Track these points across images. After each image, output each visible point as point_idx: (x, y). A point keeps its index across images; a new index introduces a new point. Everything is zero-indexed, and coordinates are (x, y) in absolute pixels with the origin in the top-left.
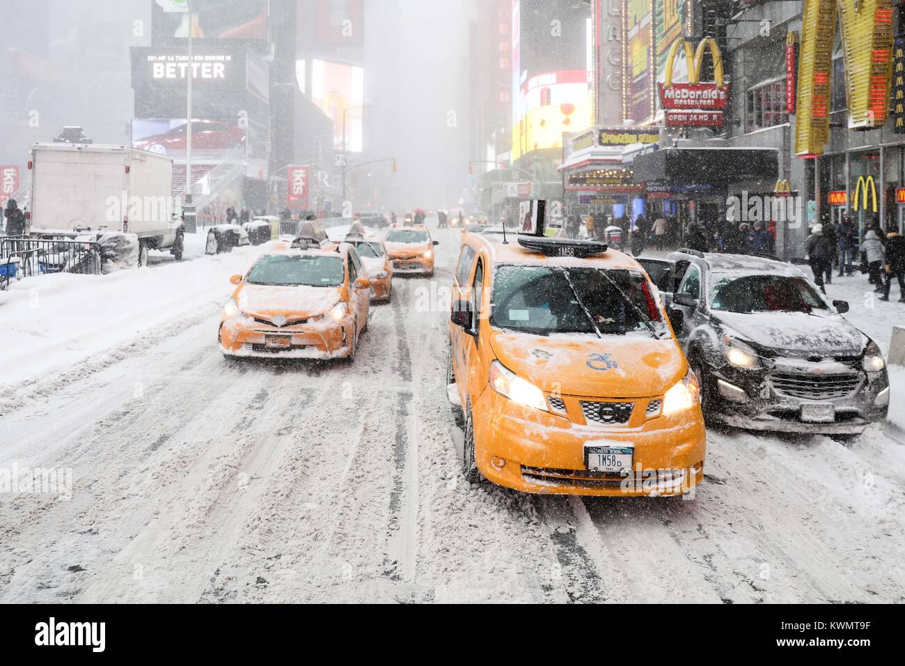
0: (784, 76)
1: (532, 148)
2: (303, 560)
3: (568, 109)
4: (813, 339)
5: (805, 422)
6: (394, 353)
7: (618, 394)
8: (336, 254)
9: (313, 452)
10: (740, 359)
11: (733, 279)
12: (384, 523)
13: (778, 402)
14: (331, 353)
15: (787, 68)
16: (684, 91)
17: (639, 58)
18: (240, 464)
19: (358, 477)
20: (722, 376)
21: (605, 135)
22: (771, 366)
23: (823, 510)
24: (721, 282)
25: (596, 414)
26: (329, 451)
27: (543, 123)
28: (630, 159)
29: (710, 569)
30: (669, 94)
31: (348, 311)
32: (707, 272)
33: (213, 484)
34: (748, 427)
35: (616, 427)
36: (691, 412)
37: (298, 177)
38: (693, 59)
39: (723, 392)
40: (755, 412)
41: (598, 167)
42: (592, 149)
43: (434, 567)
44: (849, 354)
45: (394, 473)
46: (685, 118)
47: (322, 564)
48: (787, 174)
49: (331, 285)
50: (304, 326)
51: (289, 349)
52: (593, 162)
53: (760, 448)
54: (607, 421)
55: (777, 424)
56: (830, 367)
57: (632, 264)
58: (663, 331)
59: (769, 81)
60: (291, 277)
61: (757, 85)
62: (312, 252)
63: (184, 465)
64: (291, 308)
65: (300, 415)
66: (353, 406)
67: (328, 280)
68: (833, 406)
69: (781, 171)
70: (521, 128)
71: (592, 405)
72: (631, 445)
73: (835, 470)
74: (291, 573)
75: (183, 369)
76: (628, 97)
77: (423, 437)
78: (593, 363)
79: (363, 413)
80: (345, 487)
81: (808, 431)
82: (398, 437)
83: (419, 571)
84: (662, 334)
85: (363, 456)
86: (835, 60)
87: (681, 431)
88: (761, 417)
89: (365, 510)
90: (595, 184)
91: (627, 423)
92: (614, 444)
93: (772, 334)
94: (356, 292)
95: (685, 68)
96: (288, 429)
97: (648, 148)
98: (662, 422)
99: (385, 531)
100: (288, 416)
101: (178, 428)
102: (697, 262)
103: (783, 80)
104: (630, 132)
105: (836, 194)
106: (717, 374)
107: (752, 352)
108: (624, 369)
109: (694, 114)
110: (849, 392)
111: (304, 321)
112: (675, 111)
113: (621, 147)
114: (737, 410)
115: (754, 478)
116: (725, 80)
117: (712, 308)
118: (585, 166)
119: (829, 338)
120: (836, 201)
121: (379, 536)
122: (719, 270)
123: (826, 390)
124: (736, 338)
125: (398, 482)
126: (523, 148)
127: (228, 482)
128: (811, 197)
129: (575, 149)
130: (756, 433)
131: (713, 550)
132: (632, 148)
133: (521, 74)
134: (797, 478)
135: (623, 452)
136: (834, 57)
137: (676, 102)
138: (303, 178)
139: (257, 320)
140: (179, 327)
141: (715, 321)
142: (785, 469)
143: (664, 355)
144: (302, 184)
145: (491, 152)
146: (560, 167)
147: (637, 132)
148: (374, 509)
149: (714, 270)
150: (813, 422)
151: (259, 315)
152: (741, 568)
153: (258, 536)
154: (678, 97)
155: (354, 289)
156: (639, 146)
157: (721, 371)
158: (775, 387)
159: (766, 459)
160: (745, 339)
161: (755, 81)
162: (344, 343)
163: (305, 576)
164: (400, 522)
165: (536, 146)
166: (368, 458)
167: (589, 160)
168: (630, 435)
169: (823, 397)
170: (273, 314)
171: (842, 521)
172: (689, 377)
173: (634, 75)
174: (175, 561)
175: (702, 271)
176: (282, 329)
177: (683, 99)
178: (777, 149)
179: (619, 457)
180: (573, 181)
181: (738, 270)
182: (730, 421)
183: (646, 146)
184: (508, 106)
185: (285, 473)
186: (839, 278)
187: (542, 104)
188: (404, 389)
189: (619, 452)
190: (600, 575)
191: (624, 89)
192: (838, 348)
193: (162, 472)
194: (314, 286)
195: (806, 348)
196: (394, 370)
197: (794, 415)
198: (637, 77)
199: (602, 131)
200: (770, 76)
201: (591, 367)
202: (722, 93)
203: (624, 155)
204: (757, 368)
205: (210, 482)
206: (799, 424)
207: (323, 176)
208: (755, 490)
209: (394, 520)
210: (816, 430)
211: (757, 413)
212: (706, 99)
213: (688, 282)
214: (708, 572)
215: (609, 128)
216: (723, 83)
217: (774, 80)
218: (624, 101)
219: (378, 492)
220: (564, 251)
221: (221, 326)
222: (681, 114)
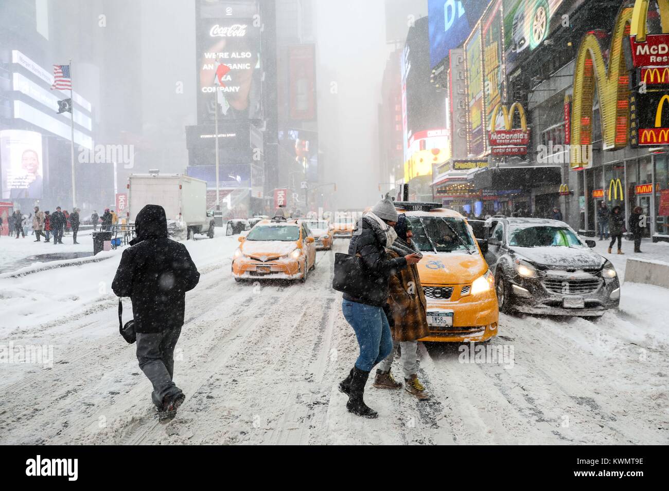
0: (563, 123)
1: (415, 175)
2: (260, 372)
3: (436, 152)
4: (570, 260)
5: (567, 308)
6: (328, 281)
7: (444, 282)
8: (295, 225)
9: (273, 325)
10: (525, 272)
11: (523, 229)
12: (310, 356)
13: (549, 297)
14: (292, 276)
15: (565, 118)
16: (503, 134)
17: (475, 118)
18: (231, 330)
19: (298, 336)
20: (515, 283)
21: (456, 164)
22: (544, 275)
23: (573, 353)
24: (516, 230)
25: (431, 294)
26: (283, 325)
27: (421, 160)
28: (472, 177)
29: (498, 380)
30: (494, 137)
31: (301, 254)
32: (507, 225)
33: (215, 337)
34: (531, 312)
35: (443, 301)
36: (489, 293)
37: (280, 195)
38: (508, 116)
39: (516, 292)
40: (535, 303)
41: (453, 183)
42: (449, 172)
43: (334, 376)
44: (593, 268)
45: (318, 334)
46: (504, 151)
47: (270, 374)
48: (567, 182)
49: (292, 241)
50: (277, 261)
51: (269, 274)
52: (450, 180)
53: (538, 323)
54: (437, 297)
55: (549, 310)
56: (580, 275)
57: (457, 214)
58: (474, 250)
59: (554, 126)
60: (270, 237)
61: (547, 129)
62: (282, 224)
63: (201, 330)
64: (270, 252)
65: (269, 309)
66: (300, 305)
67: (290, 238)
68: (583, 299)
69: (563, 179)
70: (409, 164)
71: (428, 288)
72: (452, 311)
73: (583, 334)
74: (252, 378)
75: (207, 288)
76: (470, 141)
77: (337, 318)
78: (429, 266)
79: (304, 308)
80: (289, 340)
81: (568, 315)
82: (323, 319)
83: (325, 378)
84: (474, 252)
85: (302, 326)
86: (595, 111)
87: (483, 304)
88: (539, 306)
89: (299, 351)
90: (452, 193)
91: (449, 299)
92: (441, 311)
93: (545, 257)
94: (306, 244)
95: (503, 121)
96: (261, 315)
97: (482, 170)
98: (470, 298)
99: (308, 360)
100: (262, 309)
101: (200, 315)
102: (502, 221)
103: (563, 125)
104: (471, 161)
105: (597, 191)
106: (512, 281)
107: (533, 267)
108: (448, 269)
109: (509, 148)
110: (593, 290)
111: (277, 258)
112: (498, 147)
113: (466, 170)
114: (524, 302)
115: (532, 338)
116: (528, 127)
117: (510, 245)
118: (445, 182)
119: (581, 259)
120: (597, 196)
121: (305, 362)
122: (515, 224)
123: (578, 289)
124: (523, 260)
125: (320, 338)
126: (411, 176)
127: (223, 337)
128: (582, 194)
129: (440, 173)
130: (536, 316)
131: (501, 371)
132: (472, 171)
133: (408, 132)
134: (558, 337)
135: (447, 315)
136: (594, 109)
137: (498, 141)
138: (282, 196)
139: (252, 258)
140: (207, 270)
141: (511, 251)
142: (552, 333)
143: (473, 262)
144: (283, 199)
145: (392, 179)
146: (431, 184)
147: (476, 161)
148: (304, 350)
149: (512, 224)
150: (570, 308)
151: (254, 256)
152: (517, 380)
153: (236, 361)
154: (500, 138)
155: (305, 243)
156: (477, 169)
157: (514, 279)
158: (547, 288)
159: (541, 329)
160: (528, 260)
161: (546, 126)
162: (299, 270)
163: (260, 379)
164: (318, 356)
165: (418, 174)
166: (304, 327)
167: (447, 178)
168: (451, 305)
169: (577, 293)
170: (260, 255)
171: (584, 358)
172: (488, 274)
173: (473, 128)
174: (189, 371)
175: (504, 224)
176: (266, 263)
177: (502, 140)
178: (560, 166)
179: (445, 318)
180: (439, 192)
181: (526, 224)
182: (520, 309)
183: (480, 169)
184: (402, 152)
185: (256, 333)
186: (600, 241)
187: (421, 149)
188: (331, 297)
189: (445, 315)
190: (431, 382)
191: (468, 137)
192: (586, 264)
193: (188, 333)
194: (283, 241)
195: (566, 264)
196: (326, 288)
197: (558, 304)
198: (475, 129)
199: (455, 162)
200: (556, 122)
201: (429, 267)
202: (526, 135)
203: (468, 175)
204: (535, 277)
205: (213, 337)
206: (563, 310)
207: (295, 196)
208: (532, 343)
209: (314, 356)
210: (572, 313)
211: (537, 303)
212: (516, 139)
213: (497, 232)
214: (497, 381)
215: (459, 160)
216: (526, 129)
217: (558, 125)
218: (468, 144)
219: (308, 343)
220: (416, 208)
221: (233, 262)
222: (502, 148)
